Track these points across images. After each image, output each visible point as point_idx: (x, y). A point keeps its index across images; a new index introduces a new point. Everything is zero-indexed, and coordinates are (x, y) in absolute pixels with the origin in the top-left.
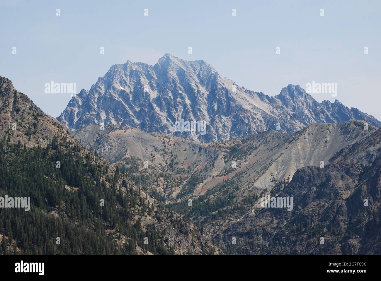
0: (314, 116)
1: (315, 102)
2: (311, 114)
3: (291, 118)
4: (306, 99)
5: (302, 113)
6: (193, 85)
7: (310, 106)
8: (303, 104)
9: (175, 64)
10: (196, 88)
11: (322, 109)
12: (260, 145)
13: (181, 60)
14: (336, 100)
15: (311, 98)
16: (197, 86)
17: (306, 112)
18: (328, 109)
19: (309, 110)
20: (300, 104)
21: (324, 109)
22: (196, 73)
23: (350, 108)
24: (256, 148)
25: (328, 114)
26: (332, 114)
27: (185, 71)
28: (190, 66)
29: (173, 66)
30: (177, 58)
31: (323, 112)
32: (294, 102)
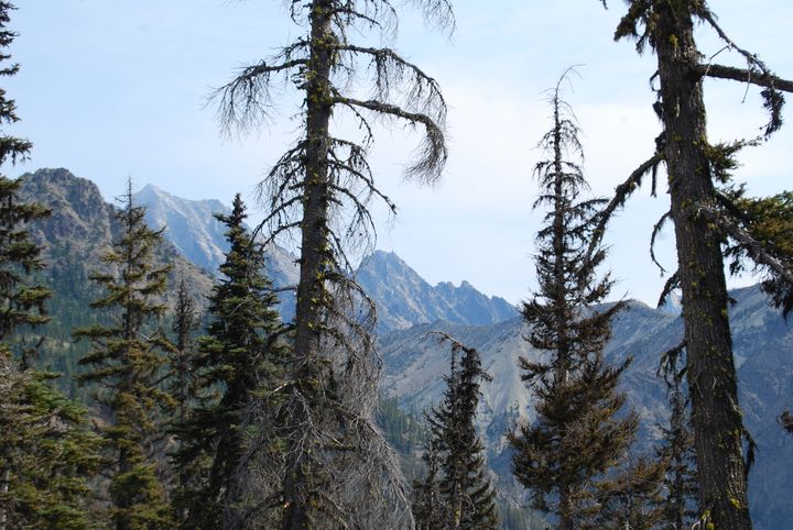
0: (425, 312)
1: (424, 285)
2: (420, 307)
3: (390, 312)
4: (407, 278)
5: (405, 304)
6: (204, 245)
7: (416, 291)
8: (403, 288)
9: (167, 206)
10: (208, 251)
11: (439, 298)
12: (426, 348)
13: (175, 199)
14: (464, 283)
15: (417, 276)
16: (211, 248)
17: (410, 302)
18: (449, 298)
19: (415, 299)
20: (398, 287)
21: (443, 298)
22: (205, 223)
23: (490, 297)
24: (421, 354)
25: (451, 306)
26: (458, 308)
27: (186, 220)
28: (193, 211)
29: (163, 208)
30: (167, 194)
31: (441, 304)
32: (387, 284)
